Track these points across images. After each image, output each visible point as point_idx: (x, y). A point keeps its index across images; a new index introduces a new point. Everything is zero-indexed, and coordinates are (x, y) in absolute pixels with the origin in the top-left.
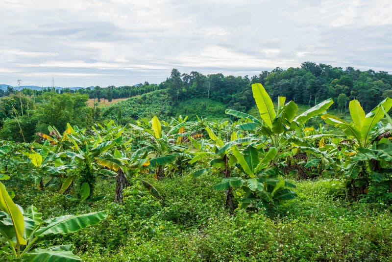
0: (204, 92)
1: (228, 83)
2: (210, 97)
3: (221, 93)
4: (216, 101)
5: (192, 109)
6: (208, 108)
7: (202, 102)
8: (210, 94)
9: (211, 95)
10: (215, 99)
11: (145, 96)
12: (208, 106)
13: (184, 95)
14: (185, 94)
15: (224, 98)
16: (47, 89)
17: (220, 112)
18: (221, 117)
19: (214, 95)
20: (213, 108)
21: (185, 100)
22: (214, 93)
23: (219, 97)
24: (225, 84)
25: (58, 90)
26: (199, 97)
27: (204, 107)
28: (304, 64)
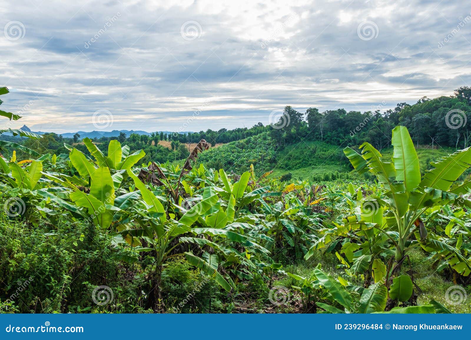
0: (317, 133)
1: (348, 121)
2: (324, 139)
3: (338, 134)
4: (331, 144)
5: (298, 154)
6: (319, 153)
7: (312, 146)
8: (323, 136)
9: (325, 137)
10: (330, 141)
11: (250, 139)
12: (319, 150)
13: (292, 138)
14: (294, 136)
15: (341, 140)
16: (155, 134)
17: (333, 158)
18: (332, 164)
19: (328, 136)
20: (324, 153)
21: (292, 143)
22: (329, 134)
23: (335, 138)
24: (345, 122)
25: (166, 134)
26: (310, 140)
27: (314, 152)
28: (459, 91)
